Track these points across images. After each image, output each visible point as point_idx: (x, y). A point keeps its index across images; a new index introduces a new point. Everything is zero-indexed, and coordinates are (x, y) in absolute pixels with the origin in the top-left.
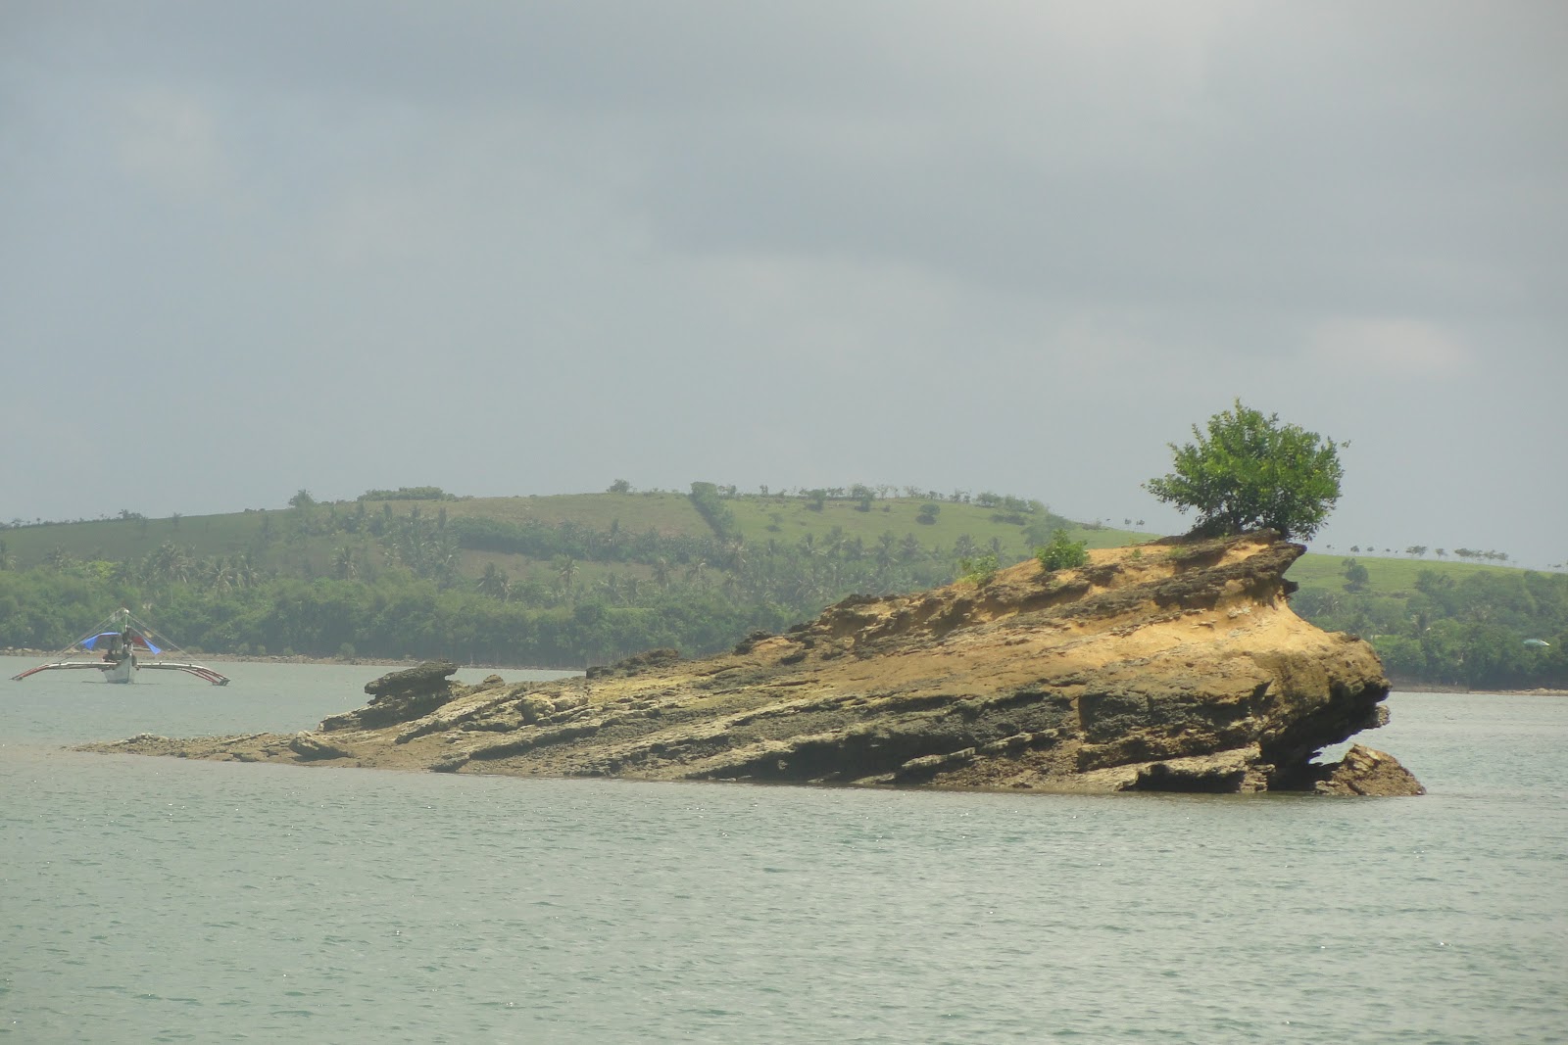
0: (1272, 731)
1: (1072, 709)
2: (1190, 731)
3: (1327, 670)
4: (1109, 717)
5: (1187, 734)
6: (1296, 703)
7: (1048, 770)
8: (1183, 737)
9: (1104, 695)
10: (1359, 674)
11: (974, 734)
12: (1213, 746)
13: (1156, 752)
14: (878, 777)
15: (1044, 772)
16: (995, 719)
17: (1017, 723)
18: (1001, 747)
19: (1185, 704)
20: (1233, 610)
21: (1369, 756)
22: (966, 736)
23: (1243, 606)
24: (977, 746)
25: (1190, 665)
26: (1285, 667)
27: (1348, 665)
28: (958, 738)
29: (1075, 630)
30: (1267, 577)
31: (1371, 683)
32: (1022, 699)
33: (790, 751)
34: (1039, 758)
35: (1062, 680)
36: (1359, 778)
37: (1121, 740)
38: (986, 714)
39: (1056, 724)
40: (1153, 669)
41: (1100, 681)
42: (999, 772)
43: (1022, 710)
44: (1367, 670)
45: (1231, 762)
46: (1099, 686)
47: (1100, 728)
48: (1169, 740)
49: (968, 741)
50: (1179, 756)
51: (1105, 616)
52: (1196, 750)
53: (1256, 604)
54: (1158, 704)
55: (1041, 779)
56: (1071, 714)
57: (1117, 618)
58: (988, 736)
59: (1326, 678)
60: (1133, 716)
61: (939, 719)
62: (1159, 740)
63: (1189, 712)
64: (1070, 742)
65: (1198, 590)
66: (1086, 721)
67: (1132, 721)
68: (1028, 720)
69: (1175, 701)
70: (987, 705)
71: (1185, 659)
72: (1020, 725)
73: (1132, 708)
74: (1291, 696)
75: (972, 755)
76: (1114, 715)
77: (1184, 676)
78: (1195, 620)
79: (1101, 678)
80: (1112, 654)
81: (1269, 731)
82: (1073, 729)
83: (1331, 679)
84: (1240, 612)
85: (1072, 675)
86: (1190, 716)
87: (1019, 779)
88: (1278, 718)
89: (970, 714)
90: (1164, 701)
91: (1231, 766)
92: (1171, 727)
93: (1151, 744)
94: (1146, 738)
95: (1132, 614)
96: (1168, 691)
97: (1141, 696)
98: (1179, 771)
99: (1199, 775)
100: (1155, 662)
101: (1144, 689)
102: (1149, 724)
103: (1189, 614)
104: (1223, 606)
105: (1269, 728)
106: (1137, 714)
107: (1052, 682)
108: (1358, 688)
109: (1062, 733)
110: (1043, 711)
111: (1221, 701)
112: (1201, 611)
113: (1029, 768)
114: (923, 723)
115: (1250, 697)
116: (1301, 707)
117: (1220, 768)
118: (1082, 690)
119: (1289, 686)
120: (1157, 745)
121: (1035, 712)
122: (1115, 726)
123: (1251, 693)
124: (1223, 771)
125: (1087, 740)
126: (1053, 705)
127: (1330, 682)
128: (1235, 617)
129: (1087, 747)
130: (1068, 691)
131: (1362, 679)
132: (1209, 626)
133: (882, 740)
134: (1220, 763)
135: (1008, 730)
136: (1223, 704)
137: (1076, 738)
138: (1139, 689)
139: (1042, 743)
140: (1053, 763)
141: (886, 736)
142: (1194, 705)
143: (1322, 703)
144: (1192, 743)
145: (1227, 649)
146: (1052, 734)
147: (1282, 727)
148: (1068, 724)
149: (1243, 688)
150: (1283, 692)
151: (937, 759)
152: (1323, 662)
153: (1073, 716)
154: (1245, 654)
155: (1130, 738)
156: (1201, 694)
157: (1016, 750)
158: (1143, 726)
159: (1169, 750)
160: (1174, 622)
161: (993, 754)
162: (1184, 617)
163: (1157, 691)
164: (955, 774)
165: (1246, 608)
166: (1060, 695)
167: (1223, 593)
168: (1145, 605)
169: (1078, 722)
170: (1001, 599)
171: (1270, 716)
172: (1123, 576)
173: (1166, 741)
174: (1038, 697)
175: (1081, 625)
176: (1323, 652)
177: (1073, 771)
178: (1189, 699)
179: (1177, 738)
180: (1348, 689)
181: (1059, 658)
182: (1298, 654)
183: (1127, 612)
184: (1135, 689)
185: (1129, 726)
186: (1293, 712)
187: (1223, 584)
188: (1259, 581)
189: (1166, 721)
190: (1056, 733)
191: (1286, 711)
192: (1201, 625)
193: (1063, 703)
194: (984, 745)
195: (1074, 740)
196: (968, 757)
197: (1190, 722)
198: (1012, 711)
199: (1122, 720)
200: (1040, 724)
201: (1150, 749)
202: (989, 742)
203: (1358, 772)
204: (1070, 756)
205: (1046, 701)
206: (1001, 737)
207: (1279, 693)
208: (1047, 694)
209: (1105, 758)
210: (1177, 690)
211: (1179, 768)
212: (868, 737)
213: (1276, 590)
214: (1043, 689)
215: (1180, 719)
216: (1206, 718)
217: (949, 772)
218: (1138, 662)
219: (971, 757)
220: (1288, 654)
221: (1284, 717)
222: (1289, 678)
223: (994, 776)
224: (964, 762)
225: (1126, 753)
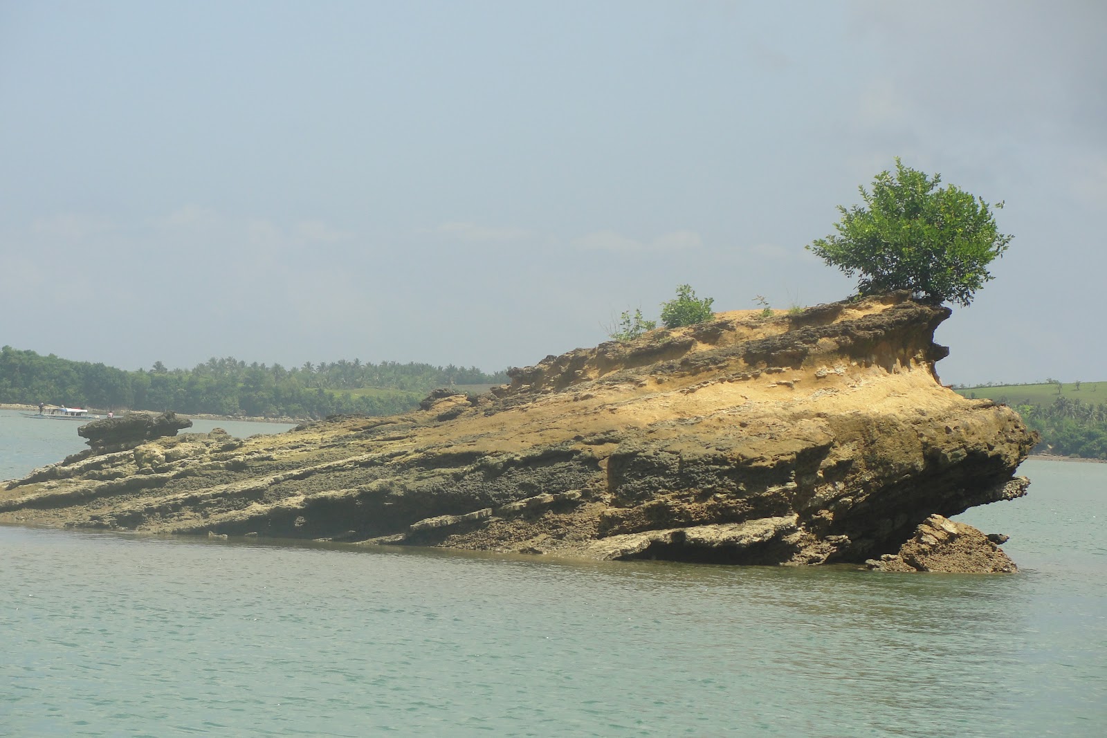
0: (849, 499)
1: (599, 469)
2: (719, 495)
3: (921, 435)
4: (638, 478)
5: (716, 499)
6: (881, 470)
7: (564, 535)
8: (711, 502)
9: (634, 454)
10: (960, 441)
11: (491, 493)
12: (744, 514)
13: (680, 518)
14: (383, 538)
15: (560, 537)
16: (519, 478)
17: (540, 482)
18: (517, 509)
19: (718, 467)
20: (823, 370)
21: (943, 529)
22: (483, 496)
23: (836, 365)
24: (495, 507)
25: (743, 425)
26: (868, 430)
27: (948, 430)
28: (474, 497)
29: (650, 384)
30: (868, 336)
31: (975, 451)
32: (550, 457)
33: (299, 507)
34: (557, 521)
35: (596, 437)
36: (924, 553)
37: (646, 504)
38: (510, 473)
39: (580, 485)
40: (703, 429)
41: (636, 440)
42: (511, 535)
43: (546, 470)
44: (973, 438)
45: (756, 531)
46: (634, 444)
47: (626, 491)
48: (695, 505)
49: (484, 501)
50: (704, 523)
51: (687, 373)
52: (724, 516)
53: (854, 364)
54: (688, 466)
55: (554, 544)
56: (599, 475)
57: (699, 375)
58: (508, 496)
59: (918, 444)
60: (662, 479)
61: (458, 477)
62: (686, 505)
63: (721, 475)
64: (593, 505)
65: (785, 347)
66: (615, 481)
67: (660, 483)
68: (552, 480)
69: (708, 463)
70: (511, 462)
71: (740, 419)
72: (542, 485)
73: (662, 469)
74: (872, 463)
75: (487, 516)
76: (643, 476)
77: (731, 437)
78: (774, 379)
79: (638, 437)
80: (667, 411)
81: (845, 499)
82: (599, 491)
83: (925, 445)
84: (832, 371)
85: (608, 432)
86: (721, 479)
87: (529, 544)
88: (857, 485)
89: (492, 473)
90: (695, 462)
91: (755, 535)
92: (700, 491)
93: (676, 509)
94: (670, 503)
95: (716, 371)
96: (701, 451)
97: (674, 456)
98: (695, 540)
99: (715, 545)
100: (707, 421)
101: (677, 449)
102: (678, 487)
103: (769, 372)
104: (812, 364)
105: (846, 496)
106: (666, 476)
107: (585, 440)
108: (958, 456)
109: (586, 495)
110: (570, 470)
111: (754, 464)
112: (784, 369)
113: (545, 532)
114: (441, 480)
115: (792, 460)
116: (887, 475)
117: (742, 537)
118: (613, 448)
119: (873, 452)
120: (682, 510)
121: (560, 472)
122: (642, 489)
123: (794, 456)
124: (744, 541)
125: (614, 503)
126: (580, 464)
127: (924, 448)
128: (824, 377)
129: (610, 511)
130: (598, 450)
131: (964, 447)
132: (788, 385)
133: (397, 497)
134: (744, 532)
135: (530, 490)
136: (756, 467)
137: (601, 500)
138: (673, 450)
139: (564, 505)
140: (571, 527)
141: (400, 493)
142: (727, 467)
143: (913, 470)
144: (720, 510)
145: (798, 409)
146: (574, 495)
147: (862, 495)
148: (592, 485)
149: (786, 450)
150: (864, 457)
151: (449, 519)
152: (916, 427)
153: (601, 476)
154: (819, 415)
155: (653, 502)
156: (735, 456)
157: (534, 512)
158: (670, 489)
159: (693, 516)
160: (752, 380)
161: (509, 516)
162: (764, 375)
163: (690, 451)
164: (466, 537)
165: (841, 367)
166: (590, 454)
167: (812, 351)
168: (732, 363)
169: (606, 483)
170: (609, 355)
171: (846, 483)
172: (733, 333)
173: (691, 507)
174: (567, 456)
175: (660, 382)
176: (919, 416)
177: (593, 536)
178: (723, 461)
179: (704, 504)
180: (945, 456)
181: (610, 415)
182: (885, 417)
183: (710, 370)
184: (669, 449)
185: (656, 490)
186: (876, 479)
187: (815, 342)
188: (857, 340)
189: (695, 484)
190: (578, 495)
191: (867, 479)
192: (779, 384)
193: (592, 463)
194: (501, 505)
195: (598, 503)
196: (481, 519)
197: (719, 486)
198: (538, 469)
199: (650, 482)
200: (564, 485)
201: (674, 515)
202: (507, 503)
203: (923, 546)
204: (591, 520)
205: (576, 460)
206: (520, 497)
207: (859, 458)
208: (578, 452)
209: (626, 523)
210: (712, 451)
211: (696, 536)
212: (383, 493)
213: (913, 354)
214: (578, 446)
215: (710, 483)
216: (738, 482)
217: (462, 534)
218: (692, 421)
219: (487, 517)
220: (872, 417)
221: (865, 485)
222: (873, 442)
223: (505, 540)
224: (480, 524)
225: (648, 518)
